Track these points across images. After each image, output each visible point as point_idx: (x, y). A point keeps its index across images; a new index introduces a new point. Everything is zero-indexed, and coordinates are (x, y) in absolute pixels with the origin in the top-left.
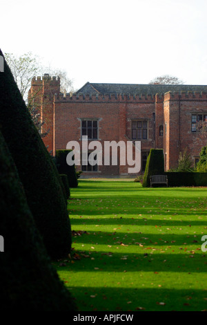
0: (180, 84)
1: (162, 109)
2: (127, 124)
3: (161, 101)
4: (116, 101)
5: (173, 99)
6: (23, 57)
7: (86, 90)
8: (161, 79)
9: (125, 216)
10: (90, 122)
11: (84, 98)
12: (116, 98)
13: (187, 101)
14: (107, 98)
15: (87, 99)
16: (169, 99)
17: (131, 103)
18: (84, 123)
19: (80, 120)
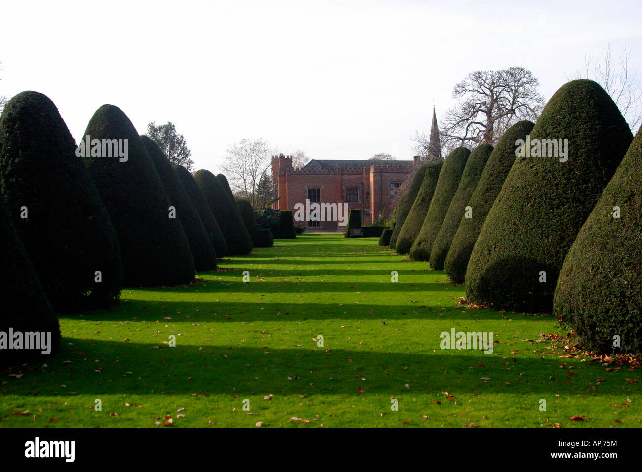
0: (393, 160)
1: (369, 179)
2: (342, 191)
3: (368, 173)
4: (334, 173)
5: (377, 171)
6: (256, 142)
7: (311, 165)
8: (379, 156)
10: (314, 190)
11: (310, 172)
12: (334, 171)
13: (387, 172)
14: (327, 171)
15: (312, 172)
16: (373, 171)
17: (346, 174)
18: (310, 190)
19: (307, 188)
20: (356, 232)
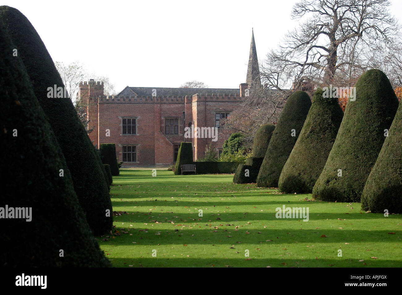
1: (191, 108)
2: (161, 122)
3: (190, 101)
4: (151, 102)
5: (200, 100)
6: (71, 65)
7: (126, 93)
8: (190, 84)
9: (159, 199)
10: (129, 120)
11: (124, 100)
12: (152, 100)
13: (212, 102)
14: (144, 100)
15: (127, 100)
16: (196, 100)
17: (165, 103)
18: (124, 121)
19: (121, 118)
20: (188, 167)
